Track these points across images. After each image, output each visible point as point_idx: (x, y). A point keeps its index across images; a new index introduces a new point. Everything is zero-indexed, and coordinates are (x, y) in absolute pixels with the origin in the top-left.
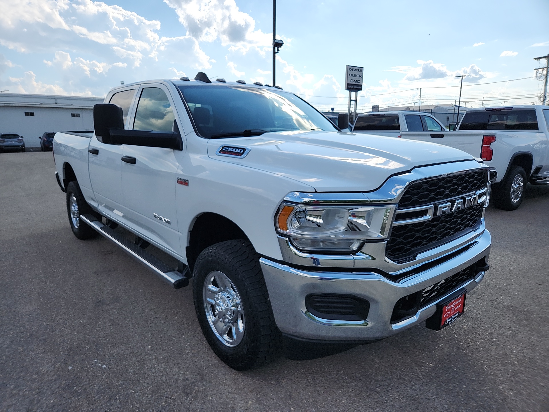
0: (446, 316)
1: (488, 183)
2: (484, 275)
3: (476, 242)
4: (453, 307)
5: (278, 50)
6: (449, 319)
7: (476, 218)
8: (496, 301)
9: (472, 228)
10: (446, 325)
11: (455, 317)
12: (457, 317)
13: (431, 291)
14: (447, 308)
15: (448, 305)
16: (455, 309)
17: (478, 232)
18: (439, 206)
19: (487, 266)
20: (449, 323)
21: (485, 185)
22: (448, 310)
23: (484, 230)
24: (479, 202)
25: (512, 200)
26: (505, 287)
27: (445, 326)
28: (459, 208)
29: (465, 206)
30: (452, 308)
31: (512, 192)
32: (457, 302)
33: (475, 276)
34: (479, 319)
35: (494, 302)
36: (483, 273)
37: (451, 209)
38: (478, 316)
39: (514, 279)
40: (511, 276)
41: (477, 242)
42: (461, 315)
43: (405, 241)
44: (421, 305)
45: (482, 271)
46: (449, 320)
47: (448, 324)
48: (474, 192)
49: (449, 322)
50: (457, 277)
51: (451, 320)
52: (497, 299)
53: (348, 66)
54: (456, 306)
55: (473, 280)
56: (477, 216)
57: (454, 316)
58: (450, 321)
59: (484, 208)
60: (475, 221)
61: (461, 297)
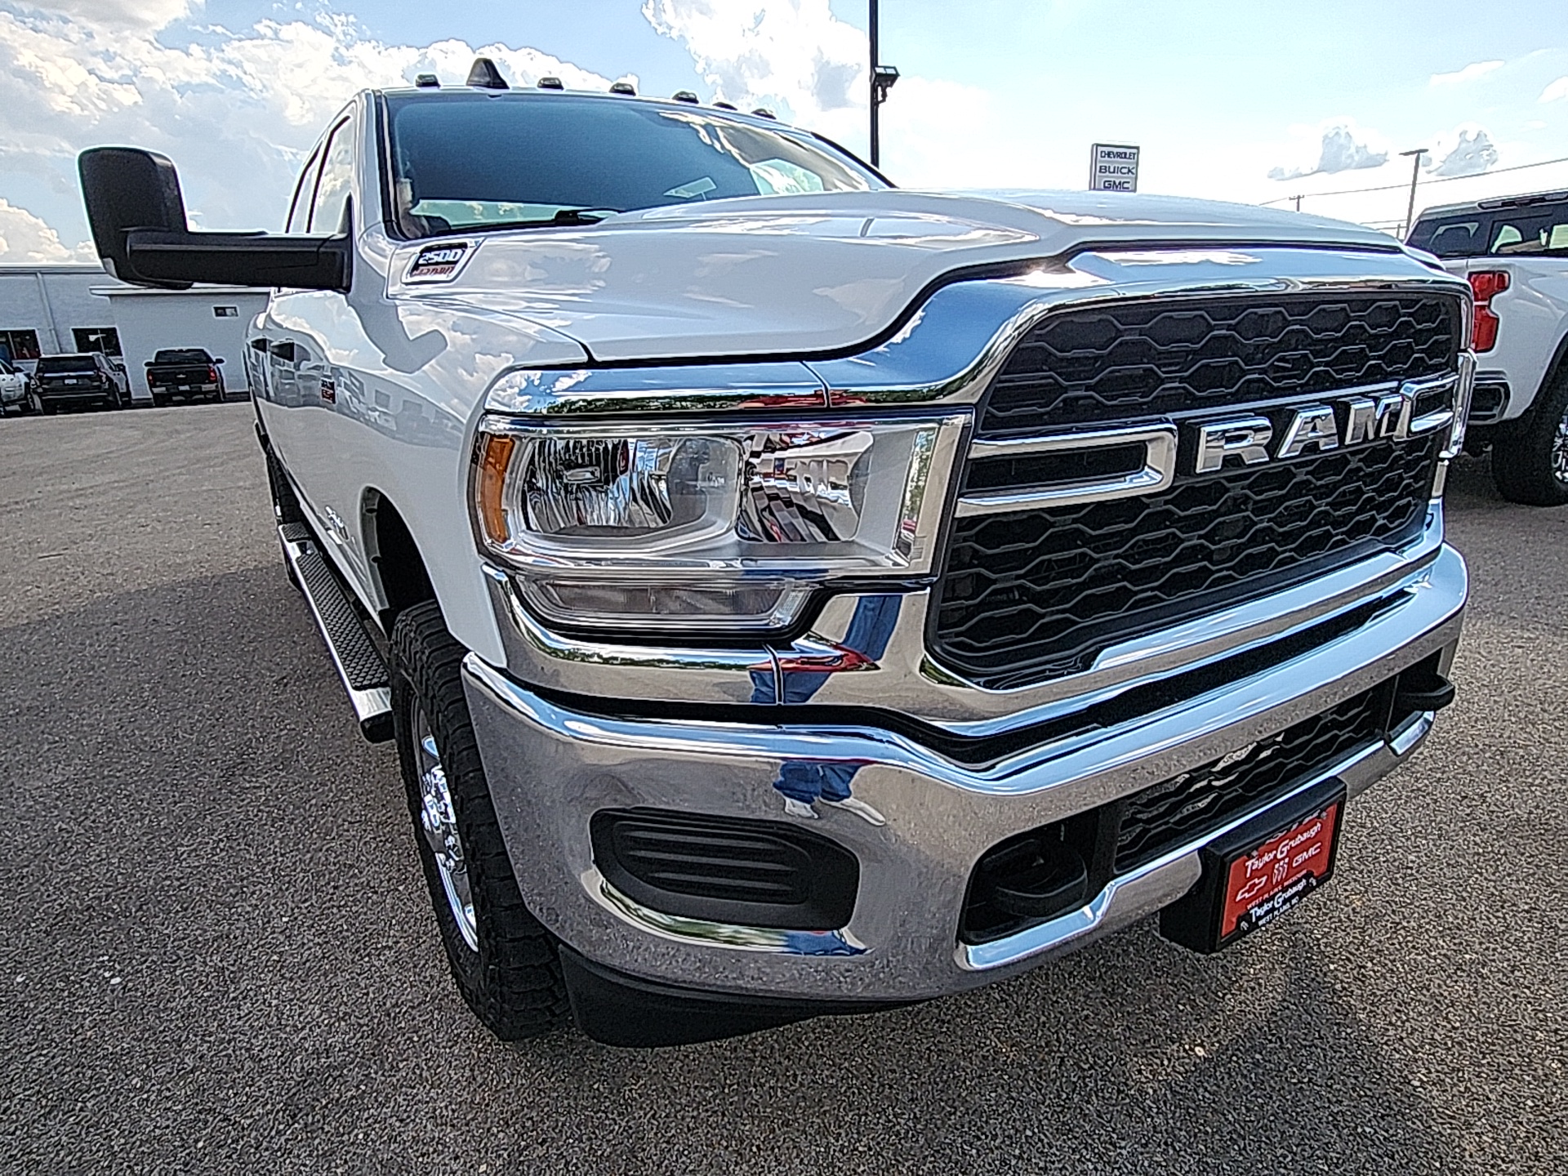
0: (1247, 895)
1: (1460, 360)
2: (1430, 724)
3: (1401, 594)
4: (1279, 857)
5: (884, 95)
6: (1260, 905)
7: (1404, 501)
8: (1484, 801)
9: (1384, 541)
10: (1246, 933)
11: (1293, 897)
12: (1301, 894)
13: (1174, 799)
14: (1249, 863)
15: (1255, 853)
16: (1290, 864)
17: (1412, 554)
18: (1206, 429)
19: (1447, 689)
20: (1260, 923)
21: (1447, 364)
22: (1257, 873)
23: (1438, 549)
24: (1413, 429)
25: (1558, 474)
26: (1521, 752)
27: (1240, 934)
28: (1313, 447)
29: (1348, 441)
30: (1275, 860)
31: (1559, 449)
32: (1301, 838)
33: (1392, 727)
34: (1411, 868)
35: (1474, 803)
36: (1429, 715)
37: (1272, 447)
38: (1411, 857)
39: (1557, 724)
40: (1545, 711)
41: (1408, 594)
42: (1318, 886)
43: (1038, 588)
44: (1119, 861)
45: (1424, 710)
46: (1260, 912)
47: (1254, 926)
48: (1394, 384)
49: (1259, 918)
50: (1306, 738)
51: (1273, 909)
52: (1489, 795)
53: (1098, 145)
54: (1293, 853)
55: (1381, 743)
56: (1408, 491)
57: (1284, 890)
58: (1267, 913)
59: (1443, 460)
60: (1401, 512)
61: (1318, 817)
